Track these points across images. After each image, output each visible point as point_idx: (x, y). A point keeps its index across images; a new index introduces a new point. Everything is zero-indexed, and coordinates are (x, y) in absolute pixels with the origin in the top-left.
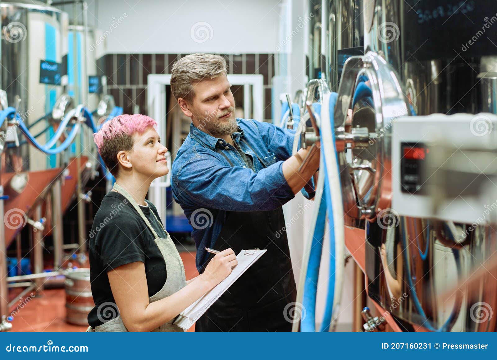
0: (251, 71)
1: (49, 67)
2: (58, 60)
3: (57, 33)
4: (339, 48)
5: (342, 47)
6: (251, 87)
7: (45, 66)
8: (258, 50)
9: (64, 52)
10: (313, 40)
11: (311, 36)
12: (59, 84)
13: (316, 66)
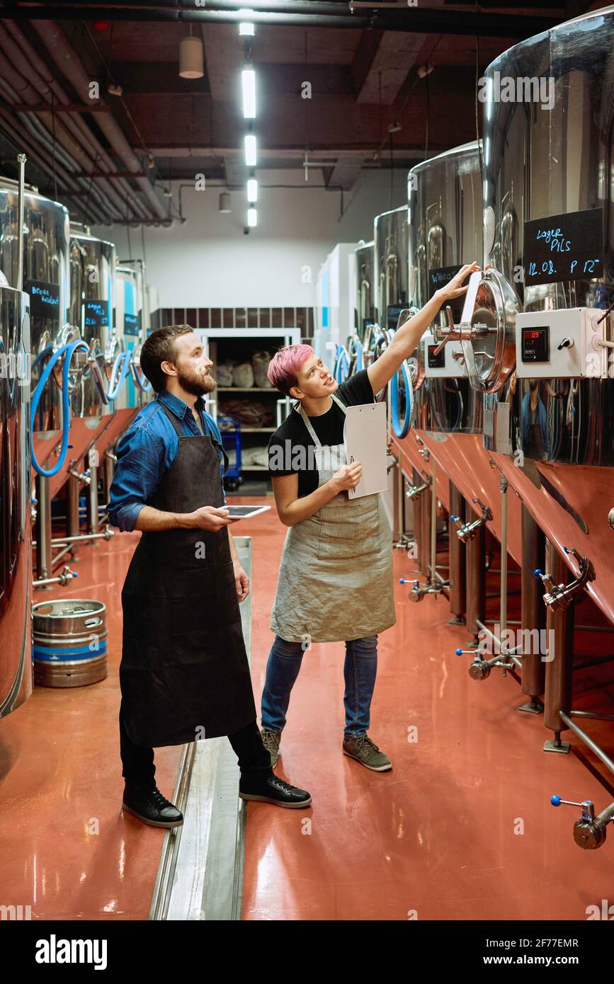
0: (289, 325)
1: (131, 320)
2: (136, 314)
3: (134, 289)
4: (388, 304)
5: (390, 303)
6: (291, 338)
7: (127, 319)
8: (295, 304)
9: (140, 307)
10: (361, 295)
11: (359, 292)
12: (138, 335)
13: (364, 317)
